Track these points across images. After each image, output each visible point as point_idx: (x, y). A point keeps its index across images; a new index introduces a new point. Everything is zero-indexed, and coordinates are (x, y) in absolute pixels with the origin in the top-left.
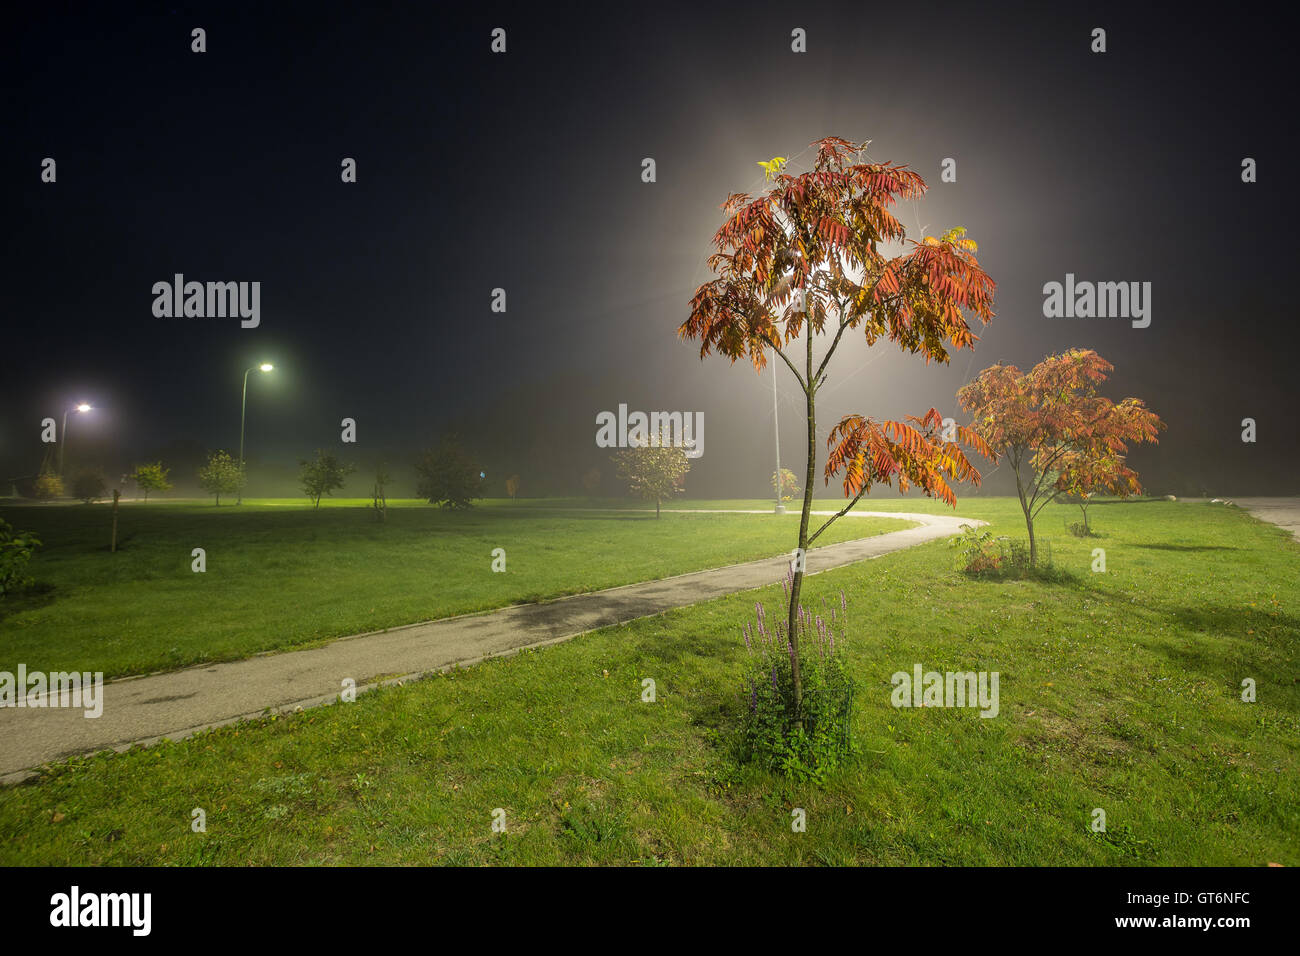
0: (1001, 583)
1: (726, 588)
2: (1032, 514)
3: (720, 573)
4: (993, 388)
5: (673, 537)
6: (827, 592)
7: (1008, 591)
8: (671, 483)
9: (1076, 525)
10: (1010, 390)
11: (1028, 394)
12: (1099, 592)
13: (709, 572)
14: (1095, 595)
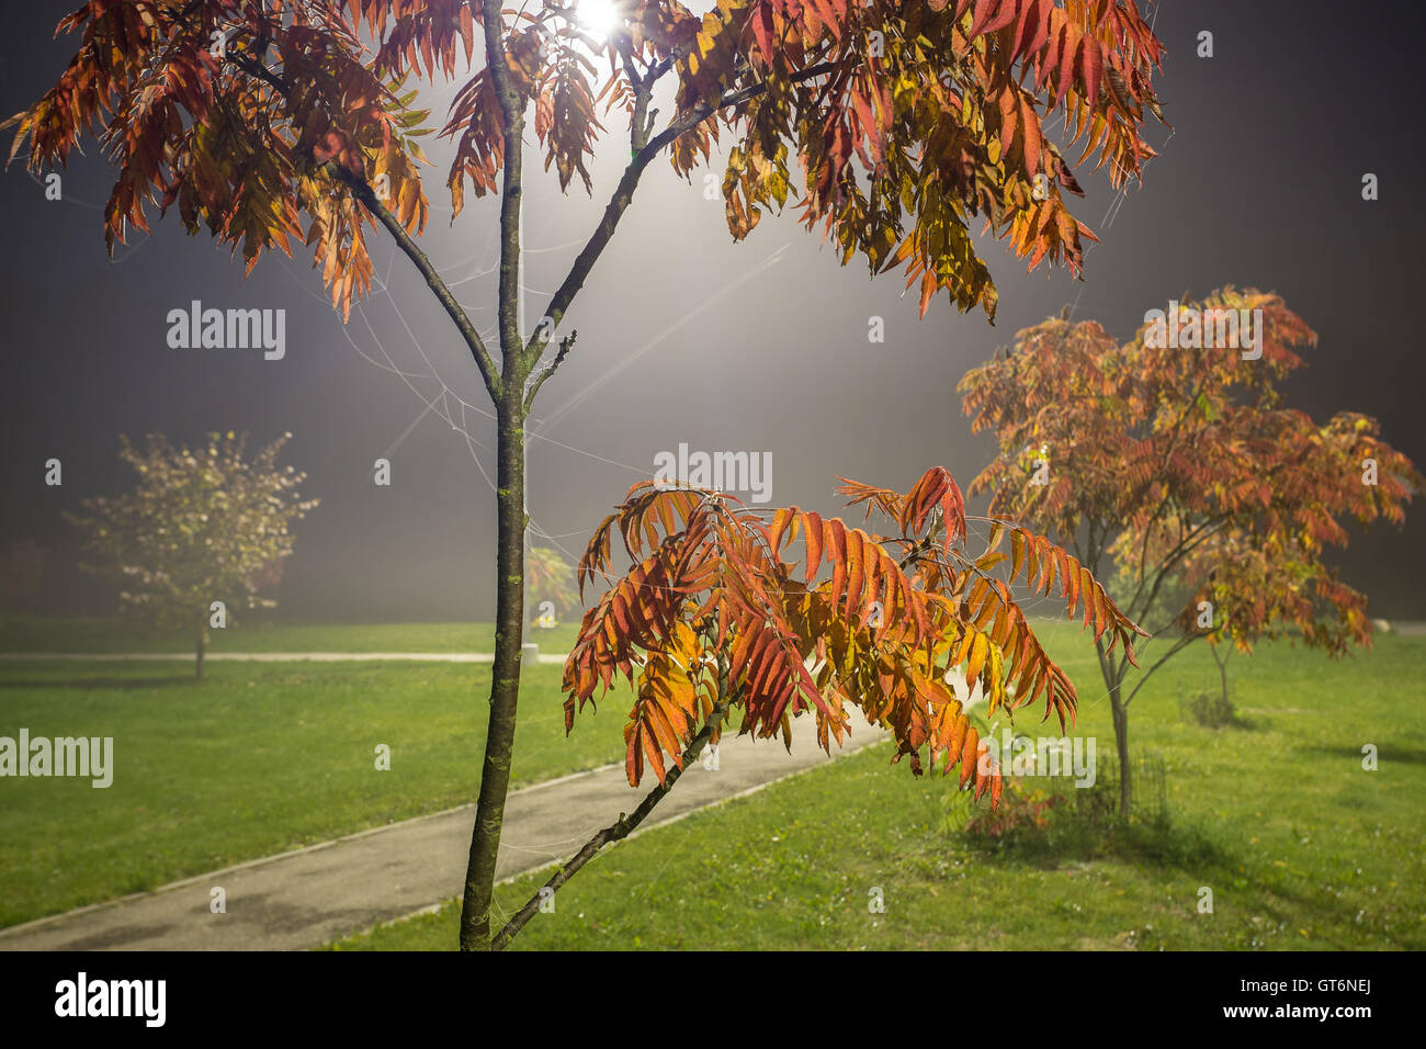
0: (1054, 868)
1: (340, 914)
2: (1125, 689)
3: (331, 860)
4: (1045, 376)
5: (225, 743)
6: (620, 913)
7: (1072, 895)
8: (242, 585)
9: (1204, 699)
10: (1083, 384)
11: (1124, 393)
12: (1280, 892)
13: (301, 856)
14: (1271, 901)
